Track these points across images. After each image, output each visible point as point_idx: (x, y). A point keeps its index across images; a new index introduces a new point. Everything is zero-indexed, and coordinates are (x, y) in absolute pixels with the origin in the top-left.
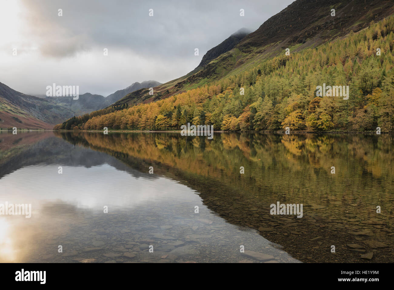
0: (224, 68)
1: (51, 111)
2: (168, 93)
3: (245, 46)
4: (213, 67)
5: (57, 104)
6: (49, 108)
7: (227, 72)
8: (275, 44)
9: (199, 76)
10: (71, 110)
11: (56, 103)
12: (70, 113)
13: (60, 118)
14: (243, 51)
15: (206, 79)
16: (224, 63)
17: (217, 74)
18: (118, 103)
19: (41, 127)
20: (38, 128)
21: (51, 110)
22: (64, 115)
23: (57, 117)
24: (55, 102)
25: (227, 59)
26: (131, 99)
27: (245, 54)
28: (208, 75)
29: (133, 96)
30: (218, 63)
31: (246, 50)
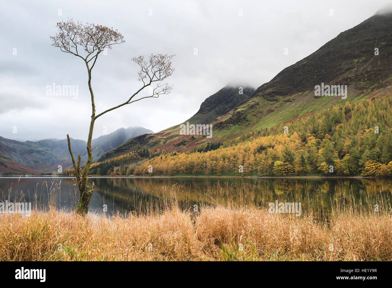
0: (254, 115)
1: (32, 156)
2: (194, 139)
3: (269, 94)
4: (243, 114)
5: (38, 148)
6: (31, 152)
7: (258, 119)
8: (303, 93)
9: (229, 123)
10: (52, 155)
11: (36, 148)
12: (51, 157)
13: (41, 162)
14: (268, 100)
15: (237, 126)
16: (252, 110)
17: (249, 121)
18: (119, 148)
19: (27, 172)
20: (25, 173)
21: (31, 154)
22: (45, 160)
23: (38, 161)
24: (35, 146)
25: (255, 106)
26: (133, 144)
27: (272, 103)
28: (239, 122)
29: (135, 142)
30: (247, 110)
31: (272, 98)
